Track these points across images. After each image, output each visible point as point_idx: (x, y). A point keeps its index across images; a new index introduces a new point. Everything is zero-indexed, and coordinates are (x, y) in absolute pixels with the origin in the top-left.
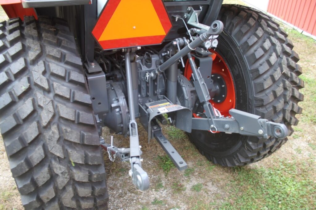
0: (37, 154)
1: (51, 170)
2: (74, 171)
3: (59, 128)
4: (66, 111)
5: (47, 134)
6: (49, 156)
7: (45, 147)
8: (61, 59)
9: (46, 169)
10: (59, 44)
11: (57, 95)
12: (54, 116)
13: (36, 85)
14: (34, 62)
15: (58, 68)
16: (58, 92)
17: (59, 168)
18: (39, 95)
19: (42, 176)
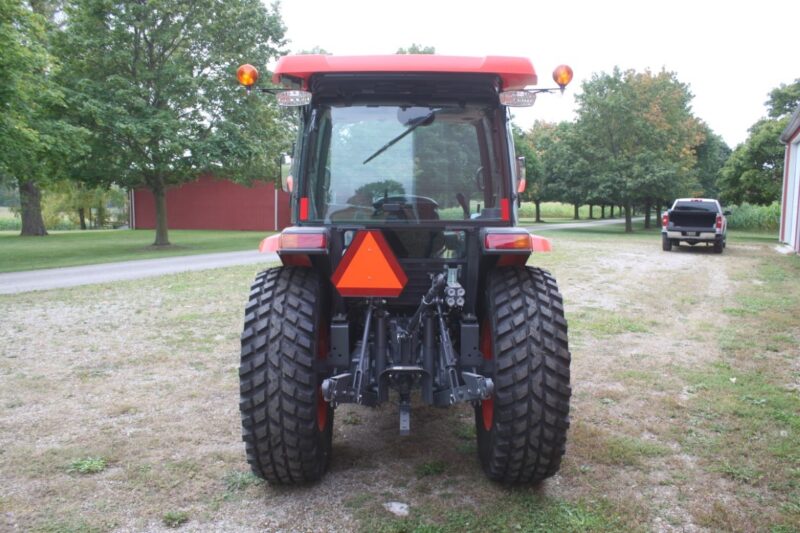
0: (259, 360)
1: (266, 375)
2: (284, 382)
3: (280, 343)
4: (290, 332)
5: (271, 346)
6: (269, 364)
7: (266, 355)
8: (300, 295)
9: (262, 374)
10: (302, 285)
11: (287, 320)
12: (280, 334)
13: (275, 310)
14: (279, 294)
15: (293, 301)
16: (288, 317)
17: (272, 375)
18: (274, 317)
19: (258, 379)
